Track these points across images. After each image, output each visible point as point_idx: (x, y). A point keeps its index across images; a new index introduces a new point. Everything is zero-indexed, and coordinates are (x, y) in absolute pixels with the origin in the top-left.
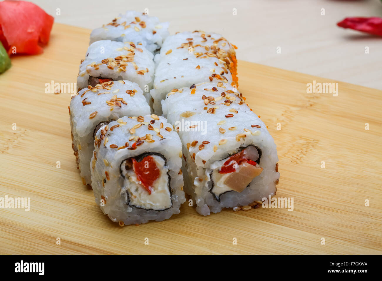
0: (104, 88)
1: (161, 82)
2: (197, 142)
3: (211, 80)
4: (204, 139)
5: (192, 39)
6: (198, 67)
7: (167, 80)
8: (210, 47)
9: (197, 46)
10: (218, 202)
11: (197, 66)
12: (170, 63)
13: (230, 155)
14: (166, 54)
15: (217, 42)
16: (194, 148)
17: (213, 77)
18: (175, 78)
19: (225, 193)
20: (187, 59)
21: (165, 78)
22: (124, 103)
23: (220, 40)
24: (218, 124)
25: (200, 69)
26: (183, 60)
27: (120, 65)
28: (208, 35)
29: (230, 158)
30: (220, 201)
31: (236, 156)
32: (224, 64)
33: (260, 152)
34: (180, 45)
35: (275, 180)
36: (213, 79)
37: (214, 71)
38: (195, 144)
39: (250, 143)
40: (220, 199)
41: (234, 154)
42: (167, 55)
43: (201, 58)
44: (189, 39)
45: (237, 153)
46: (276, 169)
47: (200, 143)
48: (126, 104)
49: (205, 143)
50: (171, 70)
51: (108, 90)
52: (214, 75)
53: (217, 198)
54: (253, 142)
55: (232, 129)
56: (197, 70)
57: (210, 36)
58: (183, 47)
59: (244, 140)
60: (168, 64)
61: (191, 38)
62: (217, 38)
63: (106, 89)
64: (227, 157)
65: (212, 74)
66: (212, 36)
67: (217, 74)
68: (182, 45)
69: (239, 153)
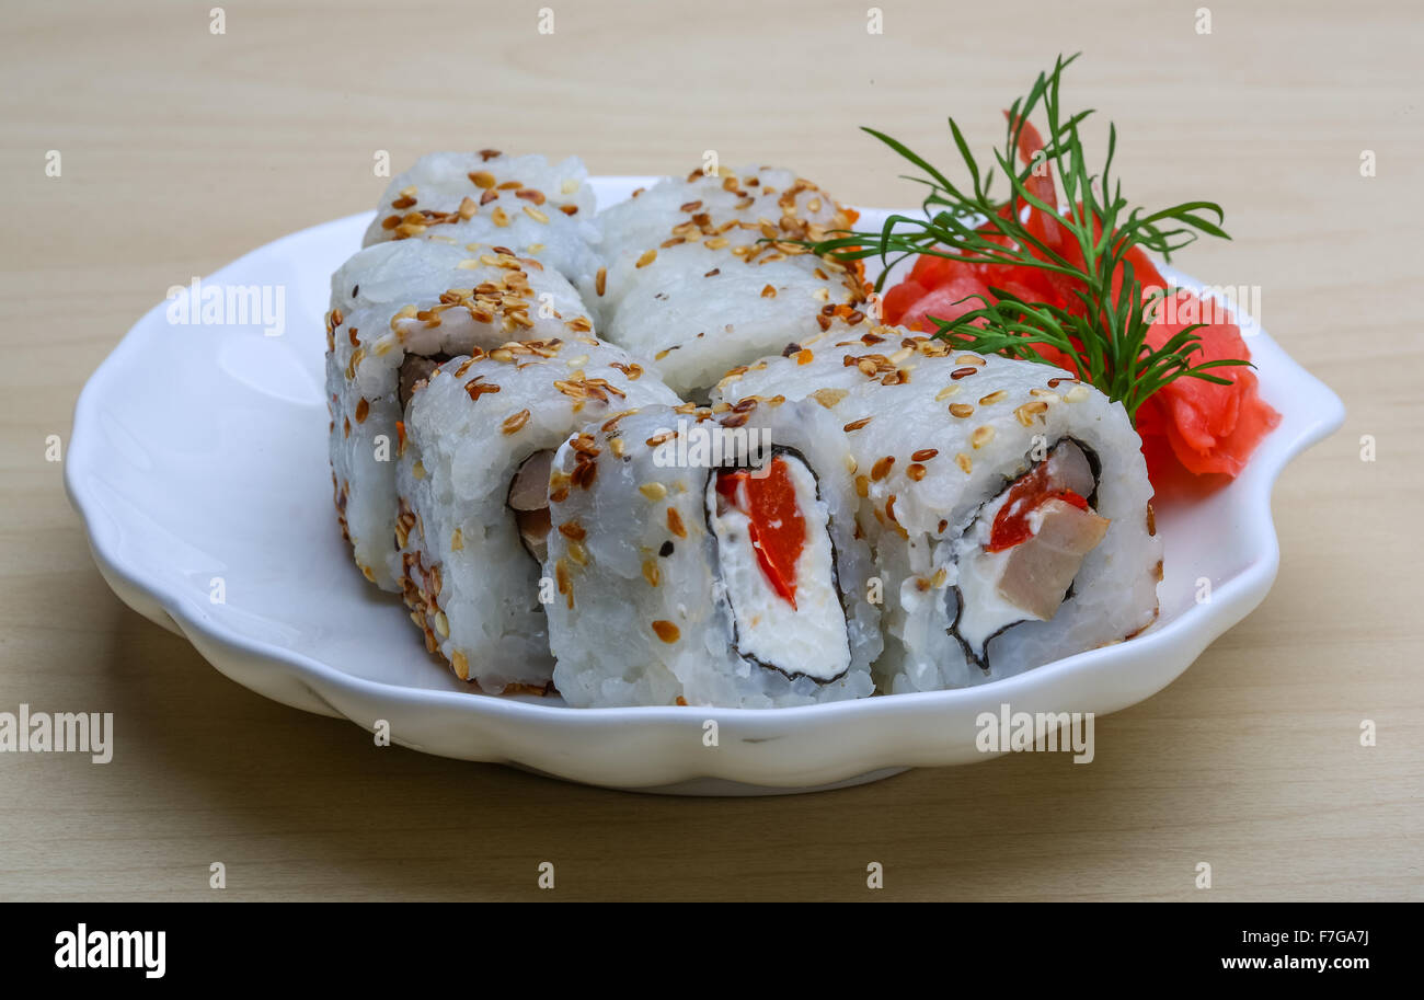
0: (534, 352)
1: (659, 357)
2: (890, 460)
3: (825, 327)
4: (916, 447)
5: (698, 204)
6: (768, 291)
7: (677, 348)
8: (777, 223)
9: (730, 227)
10: (981, 671)
11: (762, 287)
12: (665, 293)
13: (1009, 483)
14: (638, 266)
15: (789, 198)
16: (887, 482)
17: (826, 314)
18: (702, 335)
19: (999, 633)
20: (716, 272)
21: (667, 343)
22: (614, 393)
23: (799, 189)
24: (937, 399)
25: (778, 296)
26: (702, 276)
27: (503, 307)
28: (748, 180)
29: (1010, 490)
30: (988, 666)
31: (1026, 482)
32: (843, 273)
33: (1094, 462)
34: (667, 234)
35: (1153, 566)
36: (830, 322)
37: (826, 297)
38: (883, 469)
39: (1063, 433)
40: (986, 658)
41: (1020, 477)
42: (643, 268)
43: (761, 262)
44: (686, 207)
45: (1027, 473)
46: (1148, 524)
47: (903, 461)
48: (623, 396)
49: (922, 458)
50: (677, 313)
51: (547, 357)
52: (830, 310)
53: (976, 656)
54: (1069, 427)
55: (993, 399)
56: (767, 300)
57: (755, 183)
58: (682, 241)
59: (1042, 418)
60: (660, 295)
61: (692, 200)
62: (783, 184)
63: (540, 354)
64: (1003, 491)
65: (821, 308)
66: (766, 180)
67: (837, 304)
68: (674, 232)
69: (1034, 471)
